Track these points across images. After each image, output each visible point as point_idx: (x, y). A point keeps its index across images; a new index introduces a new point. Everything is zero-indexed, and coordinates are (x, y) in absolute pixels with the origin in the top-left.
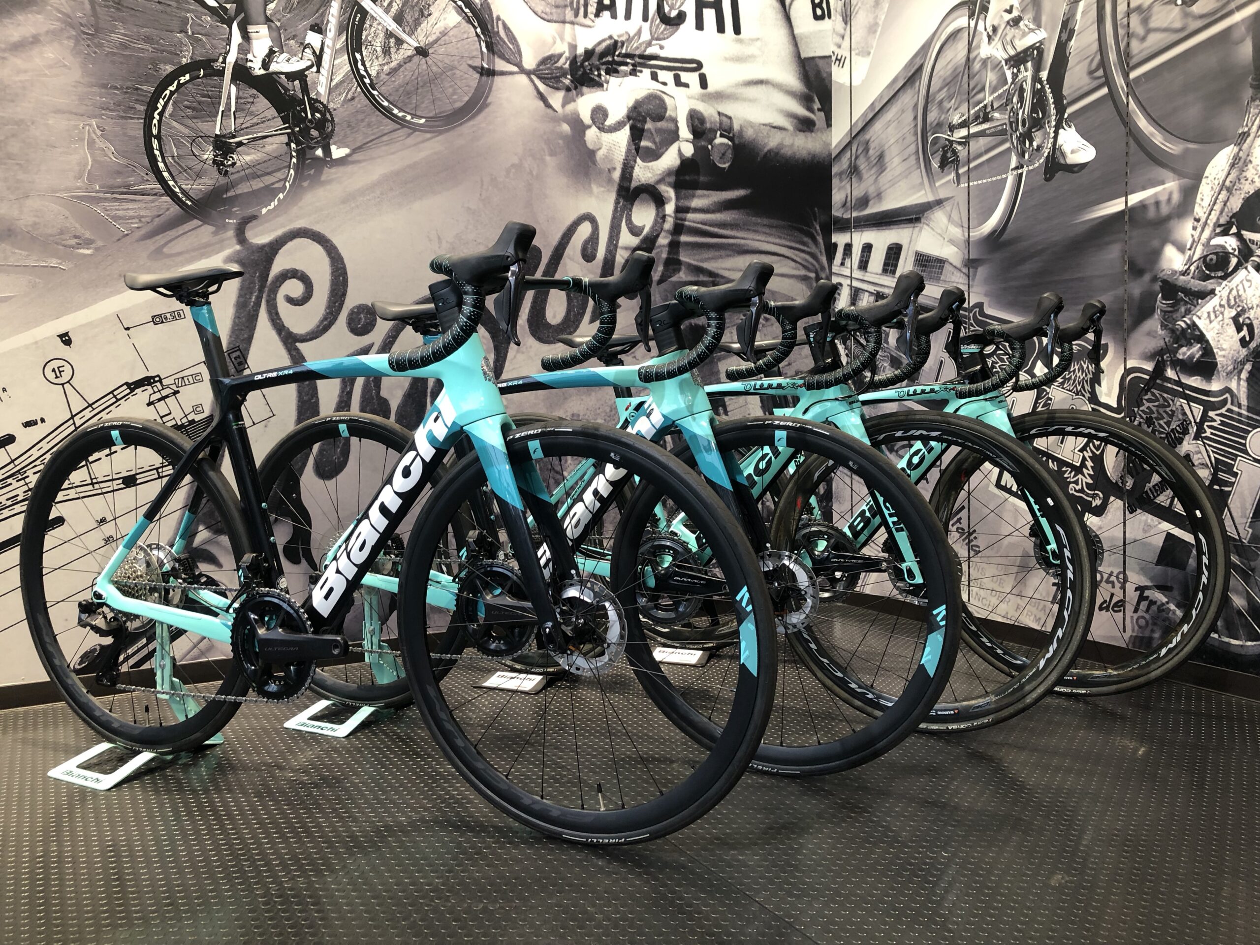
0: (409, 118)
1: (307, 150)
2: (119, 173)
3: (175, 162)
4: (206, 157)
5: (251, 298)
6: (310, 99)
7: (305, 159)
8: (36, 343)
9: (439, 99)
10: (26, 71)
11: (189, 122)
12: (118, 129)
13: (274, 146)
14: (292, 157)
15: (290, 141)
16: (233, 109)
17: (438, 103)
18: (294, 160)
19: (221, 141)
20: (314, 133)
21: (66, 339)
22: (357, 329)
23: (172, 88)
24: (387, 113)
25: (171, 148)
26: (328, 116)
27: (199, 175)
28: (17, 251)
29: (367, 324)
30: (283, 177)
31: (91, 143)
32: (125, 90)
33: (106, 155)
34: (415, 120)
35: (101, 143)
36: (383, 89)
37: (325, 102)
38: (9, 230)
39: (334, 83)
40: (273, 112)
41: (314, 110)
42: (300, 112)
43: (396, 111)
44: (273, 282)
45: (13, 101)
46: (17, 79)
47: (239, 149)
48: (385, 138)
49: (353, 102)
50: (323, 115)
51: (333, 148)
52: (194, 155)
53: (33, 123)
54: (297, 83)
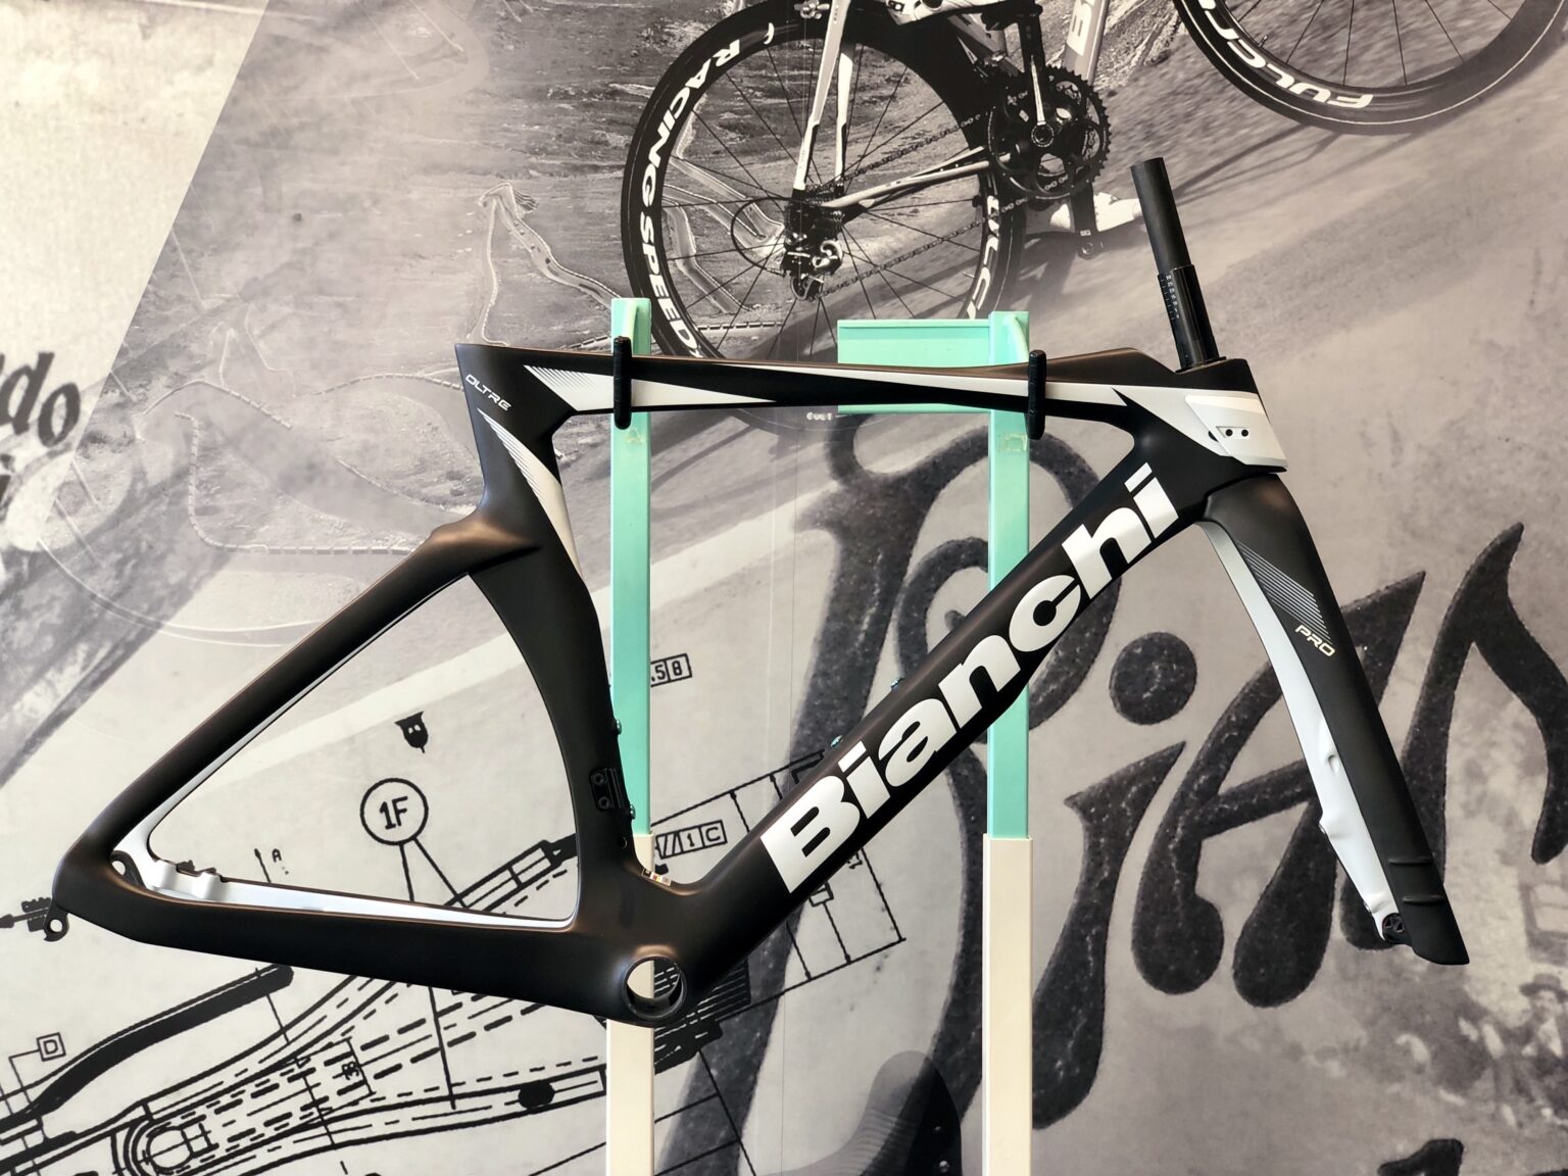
0: (1323, 95)
1: (1030, 214)
2: (558, 310)
3: (691, 270)
4: (765, 251)
5: (859, 622)
6: (1045, 71)
7: (1021, 238)
8: (351, 739)
9: (1418, 35)
10: (366, 77)
11: (730, 165)
12: (563, 199)
13: (943, 209)
14: (987, 233)
15: (985, 191)
16: (842, 120)
17: (1413, 45)
18: (993, 243)
19: (806, 208)
20: (1051, 163)
21: (415, 732)
22: (1140, 702)
23: (695, 82)
24: (1260, 88)
25: (682, 234)
26: (1092, 114)
27: (746, 301)
28: (323, 516)
29: (1170, 688)
30: (961, 290)
31: (501, 240)
32: (585, 101)
33: (533, 268)
34: (1343, 102)
35: (523, 239)
36: (1254, 23)
37: (1086, 77)
38: (311, 466)
39: (1113, 20)
40: (944, 117)
41: (1054, 100)
42: (1014, 110)
43: (1286, 81)
44: (920, 578)
45: (335, 152)
46: (346, 97)
47: (849, 225)
48: (1249, 161)
49: (1163, 68)
50: (1078, 110)
51: (1101, 201)
52: (739, 249)
53: (375, 202)
54: (1012, 31)
